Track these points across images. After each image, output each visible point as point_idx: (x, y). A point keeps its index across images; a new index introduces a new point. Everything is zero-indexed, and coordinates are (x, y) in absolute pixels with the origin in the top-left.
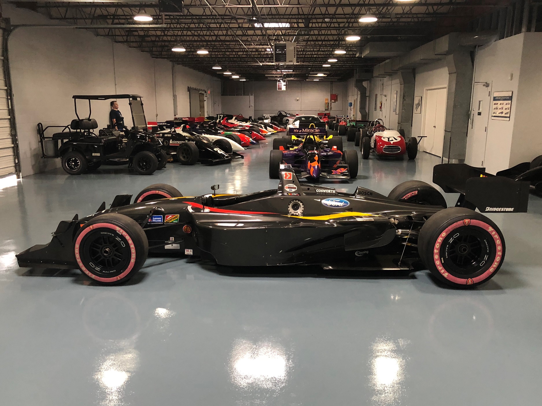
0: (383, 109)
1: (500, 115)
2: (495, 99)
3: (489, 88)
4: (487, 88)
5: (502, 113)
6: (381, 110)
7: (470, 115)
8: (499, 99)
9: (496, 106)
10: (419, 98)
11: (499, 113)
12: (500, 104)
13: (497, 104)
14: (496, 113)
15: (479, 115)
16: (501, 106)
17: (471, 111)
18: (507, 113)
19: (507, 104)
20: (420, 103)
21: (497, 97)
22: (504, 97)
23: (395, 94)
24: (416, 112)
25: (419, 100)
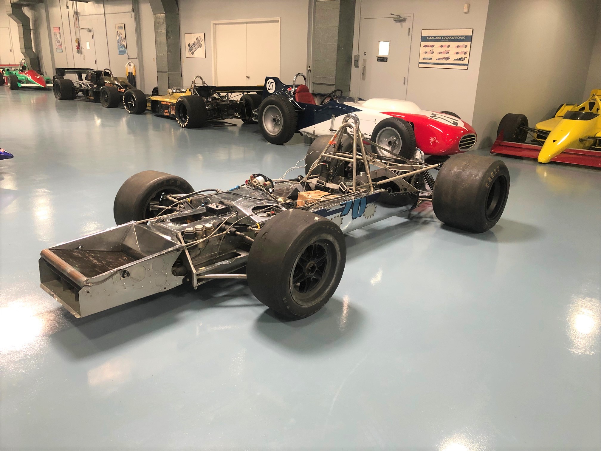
0: (84, 50)
1: (443, 61)
2: (424, 39)
6: (79, 52)
7: (357, 61)
8: (436, 39)
9: (431, 49)
10: (197, 35)
11: (439, 59)
12: (442, 46)
13: (432, 46)
14: (431, 59)
15: (381, 61)
16: (442, 50)
17: (358, 56)
18: (460, 59)
19: (458, 46)
20: (203, 43)
21: (430, 36)
22: (452, 36)
23: (120, 28)
24: (192, 56)
25: (197, 39)
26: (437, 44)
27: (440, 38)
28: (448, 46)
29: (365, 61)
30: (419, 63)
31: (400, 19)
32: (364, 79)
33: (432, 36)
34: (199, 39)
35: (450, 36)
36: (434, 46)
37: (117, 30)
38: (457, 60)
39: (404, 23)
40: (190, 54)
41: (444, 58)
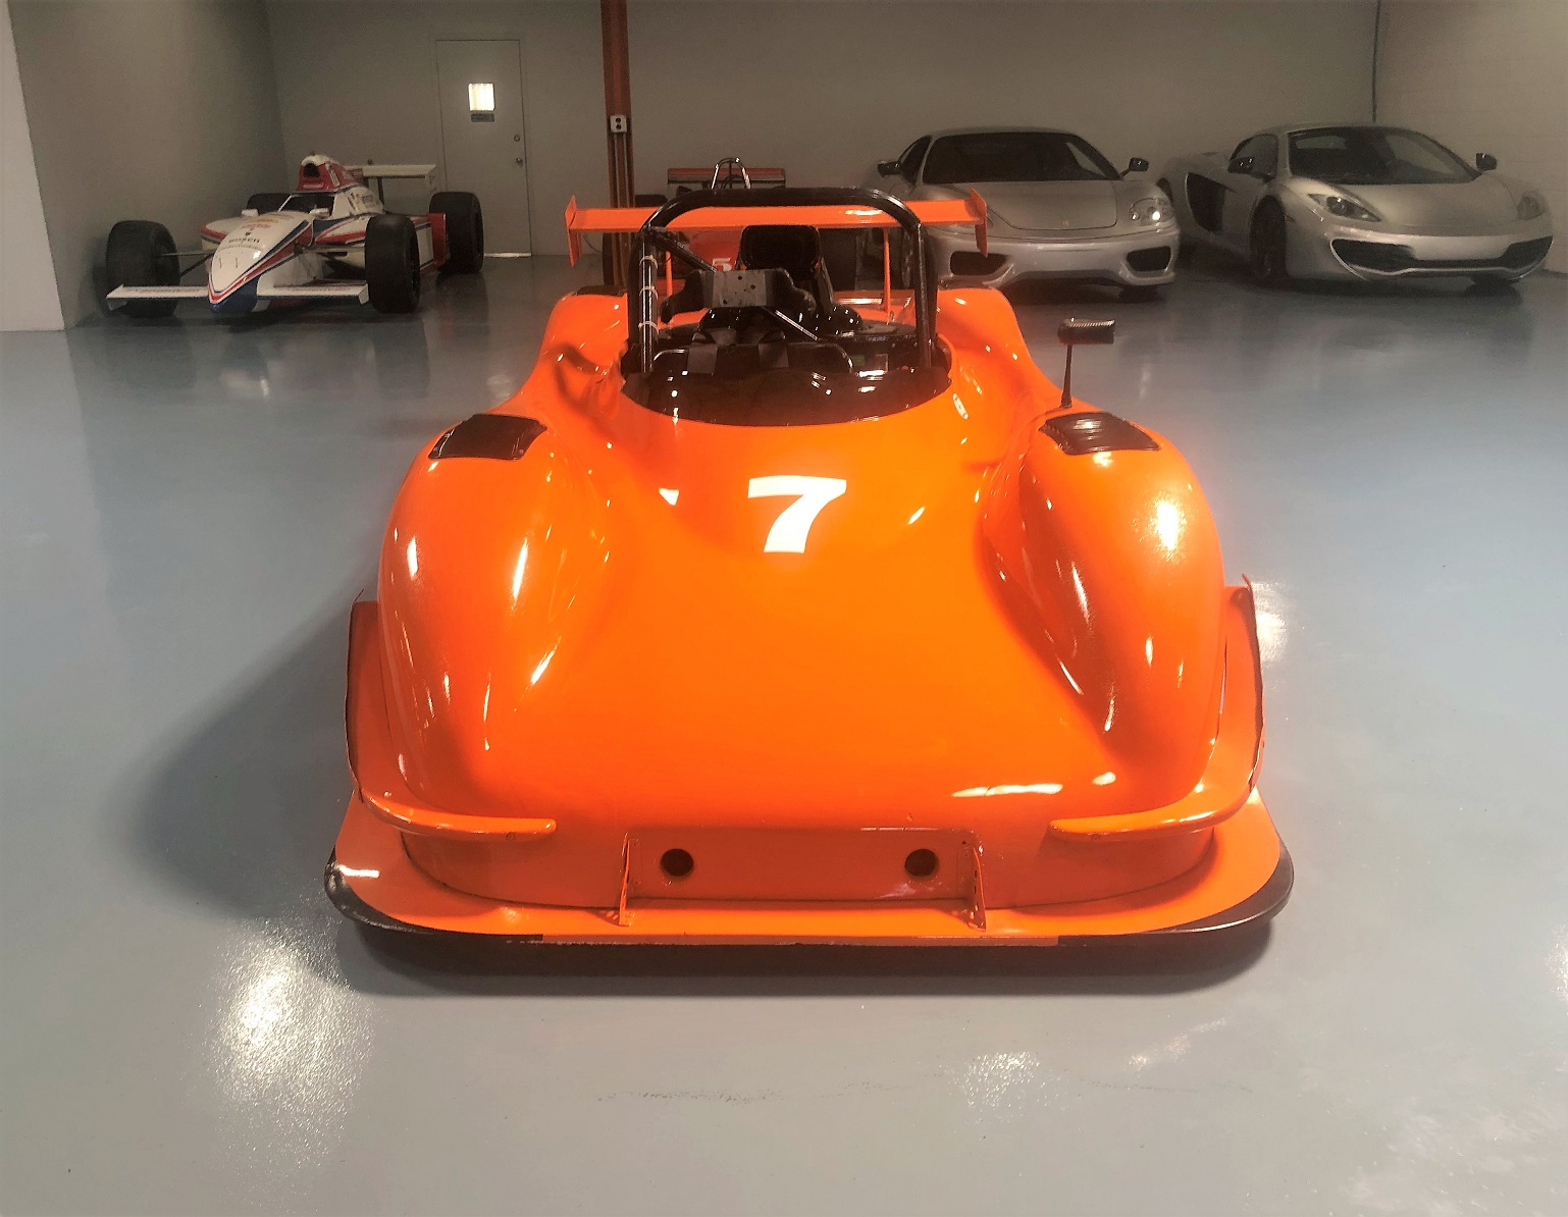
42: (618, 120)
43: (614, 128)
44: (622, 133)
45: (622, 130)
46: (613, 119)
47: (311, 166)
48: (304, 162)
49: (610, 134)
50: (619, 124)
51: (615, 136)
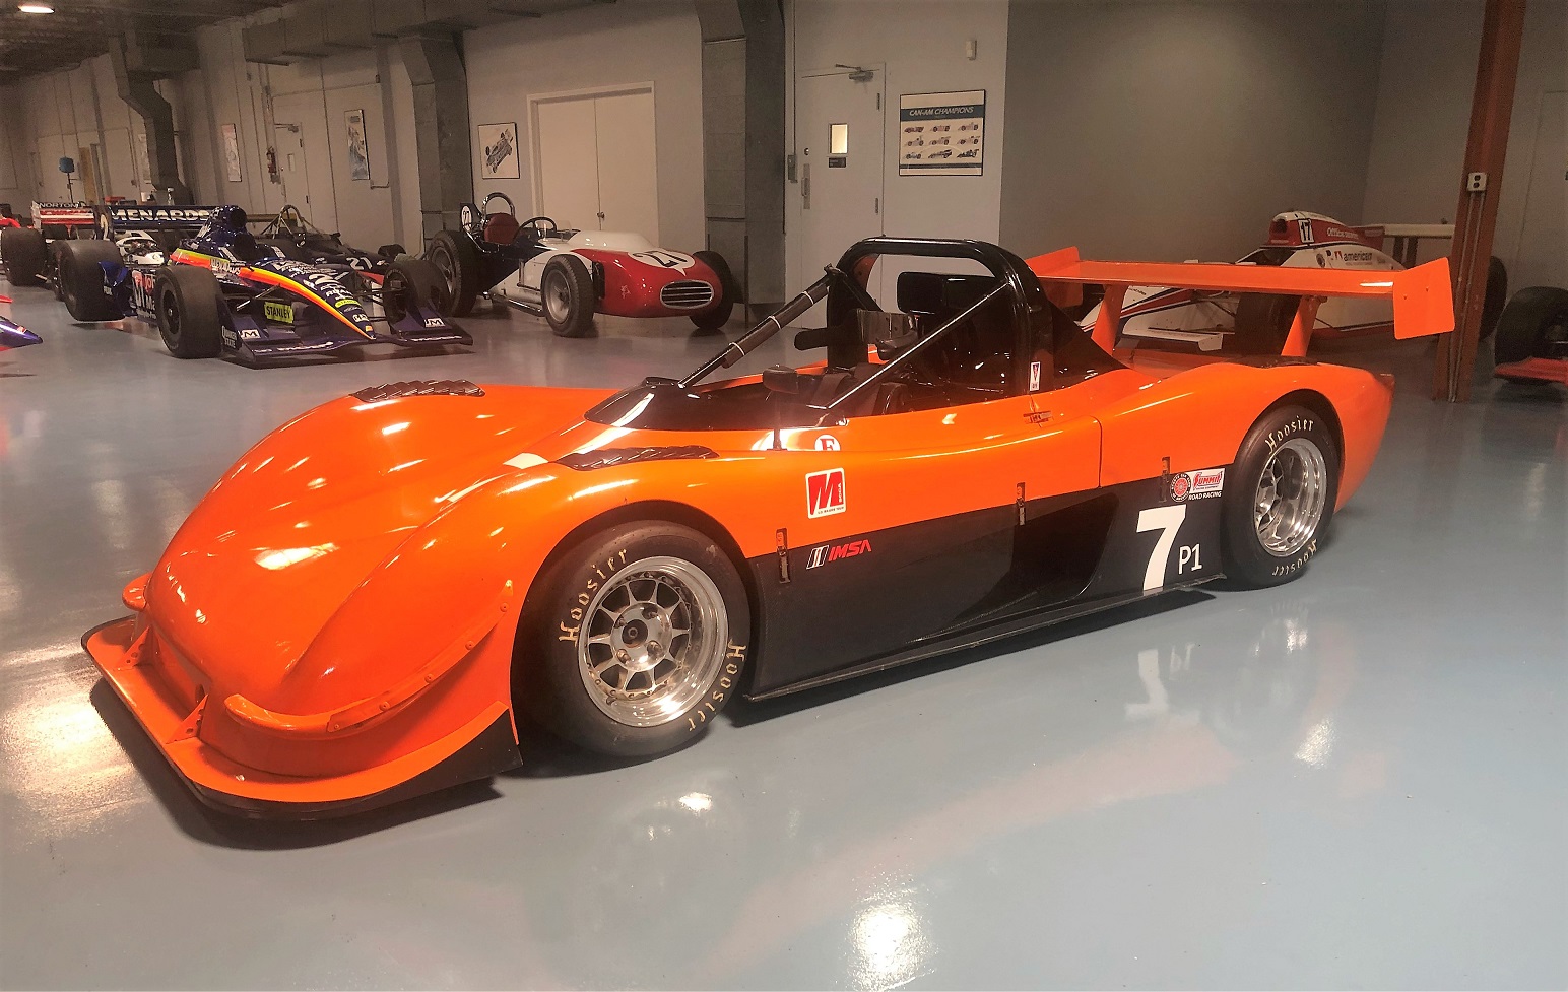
0: (284, 173)
1: (941, 160)
2: (905, 115)
3: (874, 86)
4: (861, 84)
5: (948, 154)
6: (275, 179)
7: (793, 168)
8: (926, 114)
9: (917, 135)
10: (503, 128)
11: (932, 156)
12: (935, 129)
13: (920, 129)
14: (919, 157)
15: (835, 165)
16: (937, 136)
17: (793, 157)
18: (968, 155)
19: (963, 128)
20: (513, 144)
21: (915, 109)
22: (951, 107)
23: (354, 119)
24: (493, 175)
25: (502, 135)
26: (928, 125)
27: (931, 112)
28: (947, 128)
29: (807, 167)
30: (901, 167)
31: (862, 76)
32: (807, 206)
33: (917, 109)
34: (506, 137)
35: (948, 107)
36: (922, 128)
37: (348, 123)
38: (963, 156)
39: (869, 84)
40: (489, 170)
41: (940, 154)
42: (1477, 177)
43: (1471, 187)
44: (1481, 192)
45: (1479, 189)
46: (1472, 176)
47: (1282, 221)
48: (1276, 219)
49: (1466, 193)
50: (1479, 181)
51: (1472, 195)
